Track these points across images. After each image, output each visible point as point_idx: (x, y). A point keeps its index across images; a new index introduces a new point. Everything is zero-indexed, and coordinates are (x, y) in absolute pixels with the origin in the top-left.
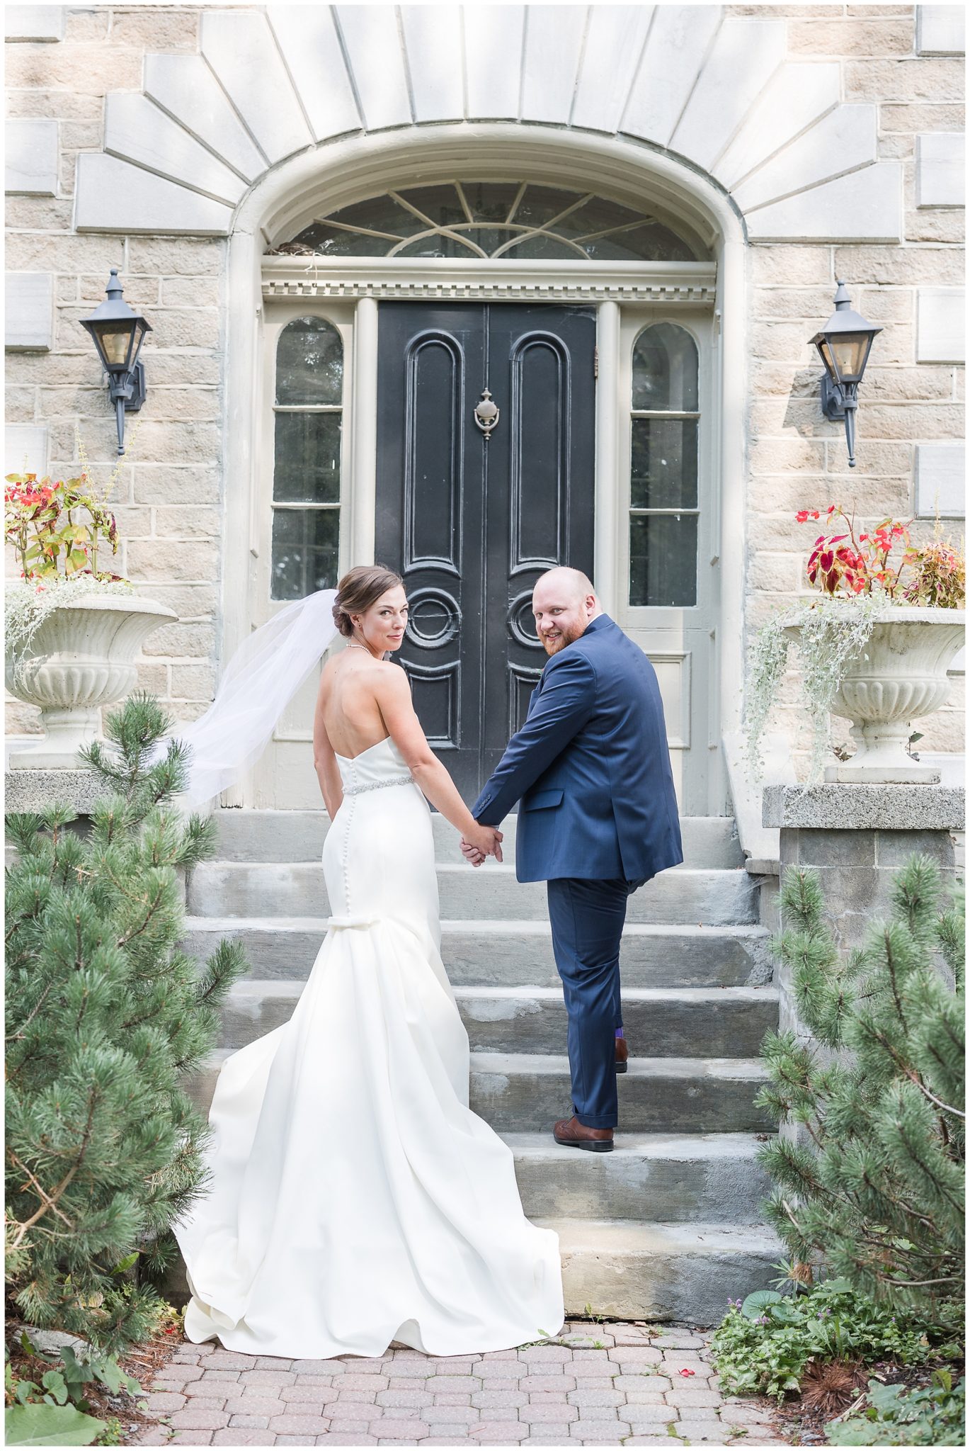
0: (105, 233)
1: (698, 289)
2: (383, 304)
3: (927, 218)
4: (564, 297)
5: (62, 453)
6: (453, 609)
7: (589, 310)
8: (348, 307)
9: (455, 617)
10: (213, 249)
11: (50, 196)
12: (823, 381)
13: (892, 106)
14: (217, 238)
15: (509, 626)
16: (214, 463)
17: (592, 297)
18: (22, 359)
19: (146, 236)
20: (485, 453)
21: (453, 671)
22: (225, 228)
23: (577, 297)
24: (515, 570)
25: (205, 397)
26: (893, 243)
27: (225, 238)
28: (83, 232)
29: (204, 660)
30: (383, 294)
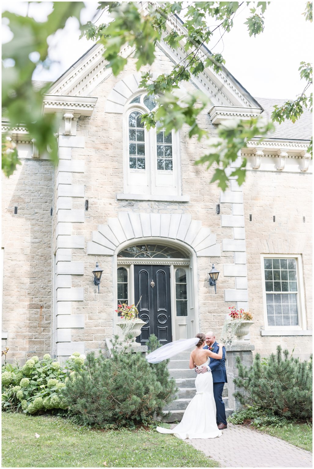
0: (92, 255)
1: (187, 263)
2: (135, 265)
3: (224, 253)
4: (165, 264)
5: (86, 293)
6: (148, 317)
7: (169, 266)
8: (129, 266)
9: (149, 319)
10: (110, 257)
11: (83, 249)
12: (210, 279)
13: (218, 235)
14: (111, 256)
15: (158, 320)
16: (112, 294)
17: (169, 264)
18: (79, 276)
19: (99, 255)
20: (152, 290)
21: (149, 328)
22: (113, 254)
23: (167, 264)
24: (158, 310)
25: (110, 283)
26: (220, 257)
27: (113, 256)
28: (89, 255)
29: (111, 328)
30: (135, 264)
